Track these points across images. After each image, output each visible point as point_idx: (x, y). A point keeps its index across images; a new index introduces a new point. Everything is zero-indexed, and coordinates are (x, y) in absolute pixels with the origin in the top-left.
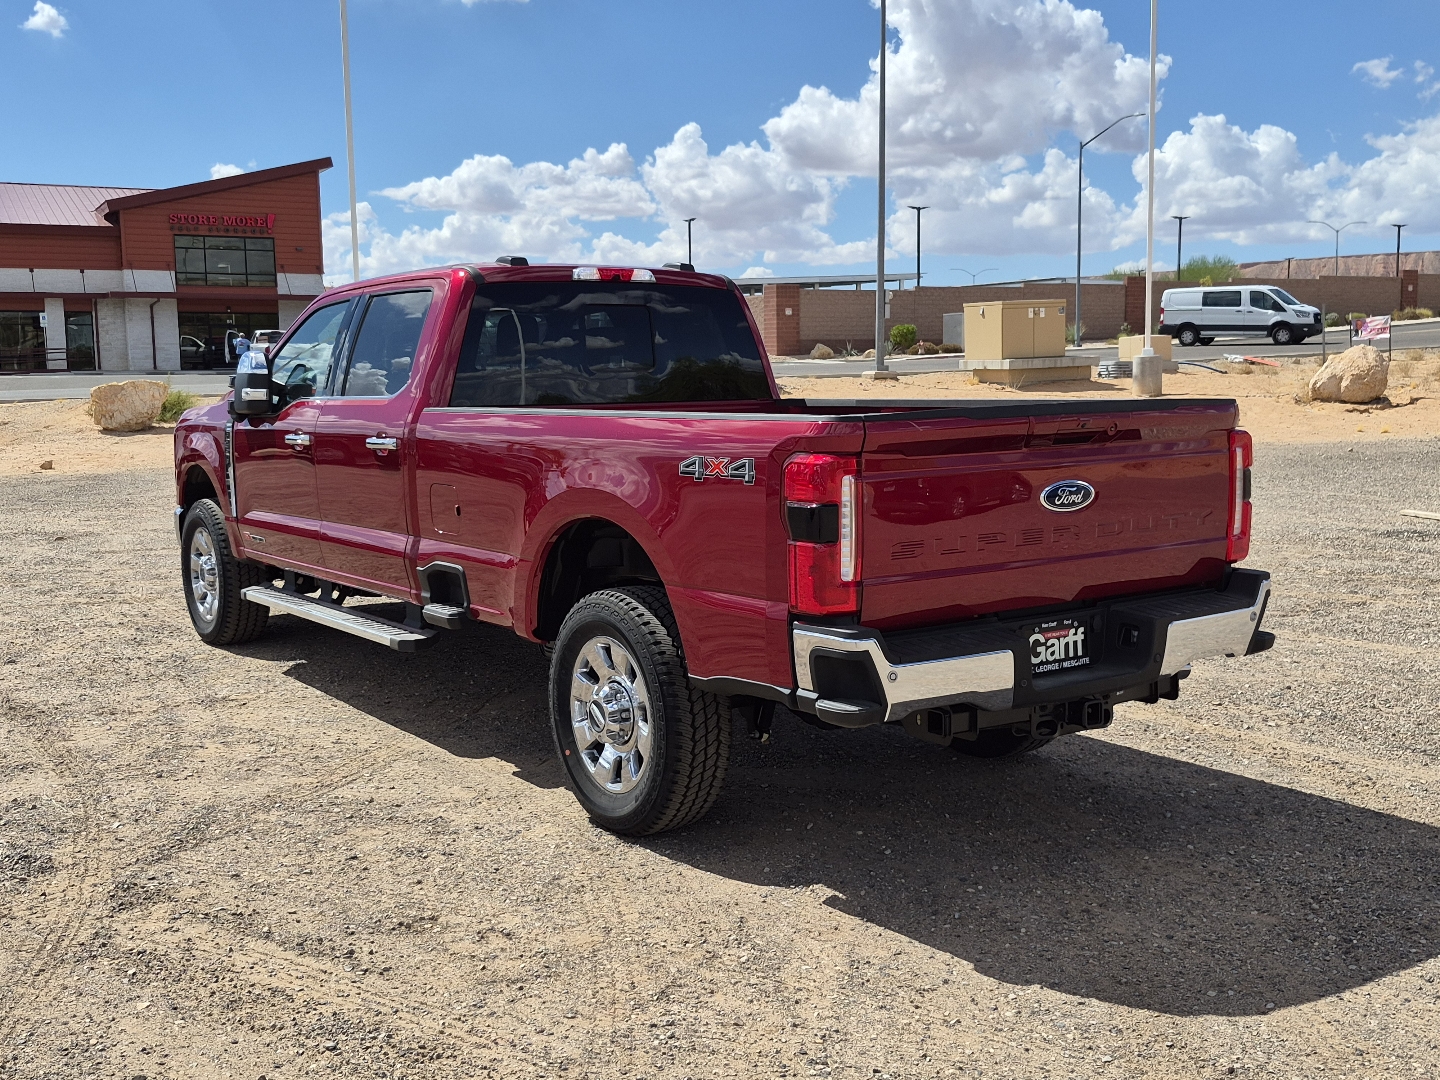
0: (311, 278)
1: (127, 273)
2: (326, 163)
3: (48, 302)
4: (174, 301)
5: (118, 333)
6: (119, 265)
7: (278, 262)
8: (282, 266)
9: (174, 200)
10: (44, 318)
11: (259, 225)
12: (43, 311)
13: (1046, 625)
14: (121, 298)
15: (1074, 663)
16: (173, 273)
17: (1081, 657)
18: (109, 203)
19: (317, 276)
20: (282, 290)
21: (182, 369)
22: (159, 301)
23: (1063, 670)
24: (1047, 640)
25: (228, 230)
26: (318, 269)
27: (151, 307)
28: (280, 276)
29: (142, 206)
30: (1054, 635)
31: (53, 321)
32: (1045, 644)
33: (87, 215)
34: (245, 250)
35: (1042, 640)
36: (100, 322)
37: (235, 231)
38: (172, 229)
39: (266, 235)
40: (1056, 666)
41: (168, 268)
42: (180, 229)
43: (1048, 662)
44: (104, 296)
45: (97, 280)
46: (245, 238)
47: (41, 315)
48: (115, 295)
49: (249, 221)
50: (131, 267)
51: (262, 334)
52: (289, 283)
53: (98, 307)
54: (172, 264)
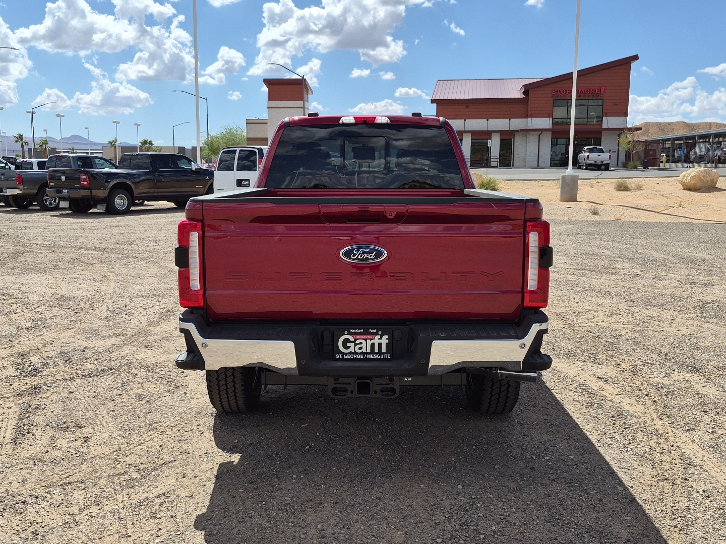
0: (621, 119)
1: (530, 119)
2: (636, 58)
3: (493, 135)
4: (550, 133)
5: (523, 148)
6: (526, 116)
7: (604, 111)
8: (606, 114)
9: (556, 82)
10: (489, 142)
11: (596, 92)
12: (491, 139)
13: (353, 331)
14: (526, 132)
15: (376, 356)
16: (551, 119)
17: (384, 353)
18: (525, 86)
19: (624, 118)
20: (604, 126)
21: (551, 166)
22: (542, 133)
23: (366, 360)
24: (356, 340)
25: (580, 96)
26: (625, 114)
27: (539, 136)
28: (604, 118)
29: (540, 86)
30: (362, 337)
31: (494, 144)
32: (354, 342)
33: (516, 93)
34: (588, 106)
35: (352, 339)
36: (515, 144)
37: (584, 96)
38: (553, 97)
39: (599, 98)
40: (362, 356)
41: (549, 117)
42: (557, 97)
43: (355, 353)
44: (517, 131)
45: (516, 124)
46: (588, 100)
47: (489, 141)
48: (522, 130)
49: (591, 91)
50: (532, 116)
51: (587, 149)
52: (610, 122)
53: (515, 137)
54: (551, 115)
